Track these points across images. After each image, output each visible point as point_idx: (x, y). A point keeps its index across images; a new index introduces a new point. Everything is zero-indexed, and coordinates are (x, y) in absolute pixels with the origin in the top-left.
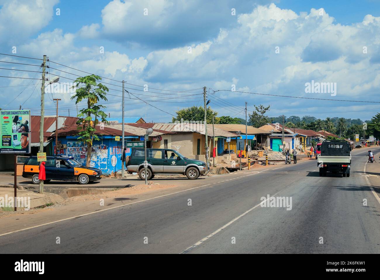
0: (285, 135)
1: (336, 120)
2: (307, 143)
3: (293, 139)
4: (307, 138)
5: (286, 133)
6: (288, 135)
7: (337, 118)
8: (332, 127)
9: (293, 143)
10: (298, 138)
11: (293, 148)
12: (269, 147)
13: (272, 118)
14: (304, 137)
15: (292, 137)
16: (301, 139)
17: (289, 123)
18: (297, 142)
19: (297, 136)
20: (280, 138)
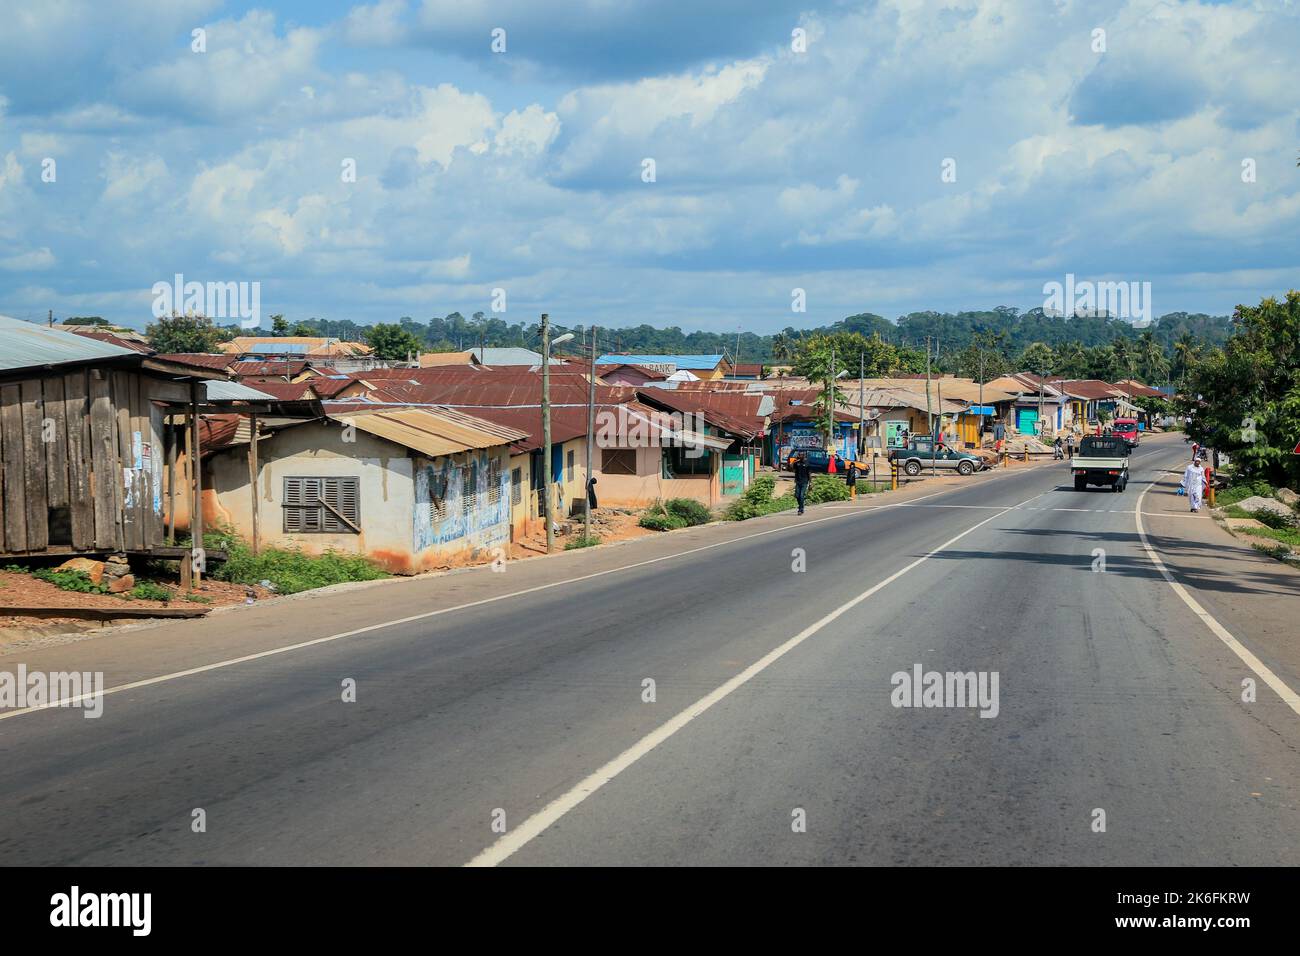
0: (1045, 399)
1: (1179, 322)
2: (1088, 415)
3: (1059, 409)
4: (1088, 405)
5: (1047, 395)
6: (1050, 399)
7: (1184, 314)
8: (1157, 358)
9: (1059, 417)
10: (1068, 405)
11: (1059, 427)
12: (1013, 427)
13: (971, 315)
14: (1083, 401)
15: (1057, 403)
16: (1075, 407)
17: (1035, 344)
18: (1067, 413)
19: (1068, 401)
20: (1034, 408)
